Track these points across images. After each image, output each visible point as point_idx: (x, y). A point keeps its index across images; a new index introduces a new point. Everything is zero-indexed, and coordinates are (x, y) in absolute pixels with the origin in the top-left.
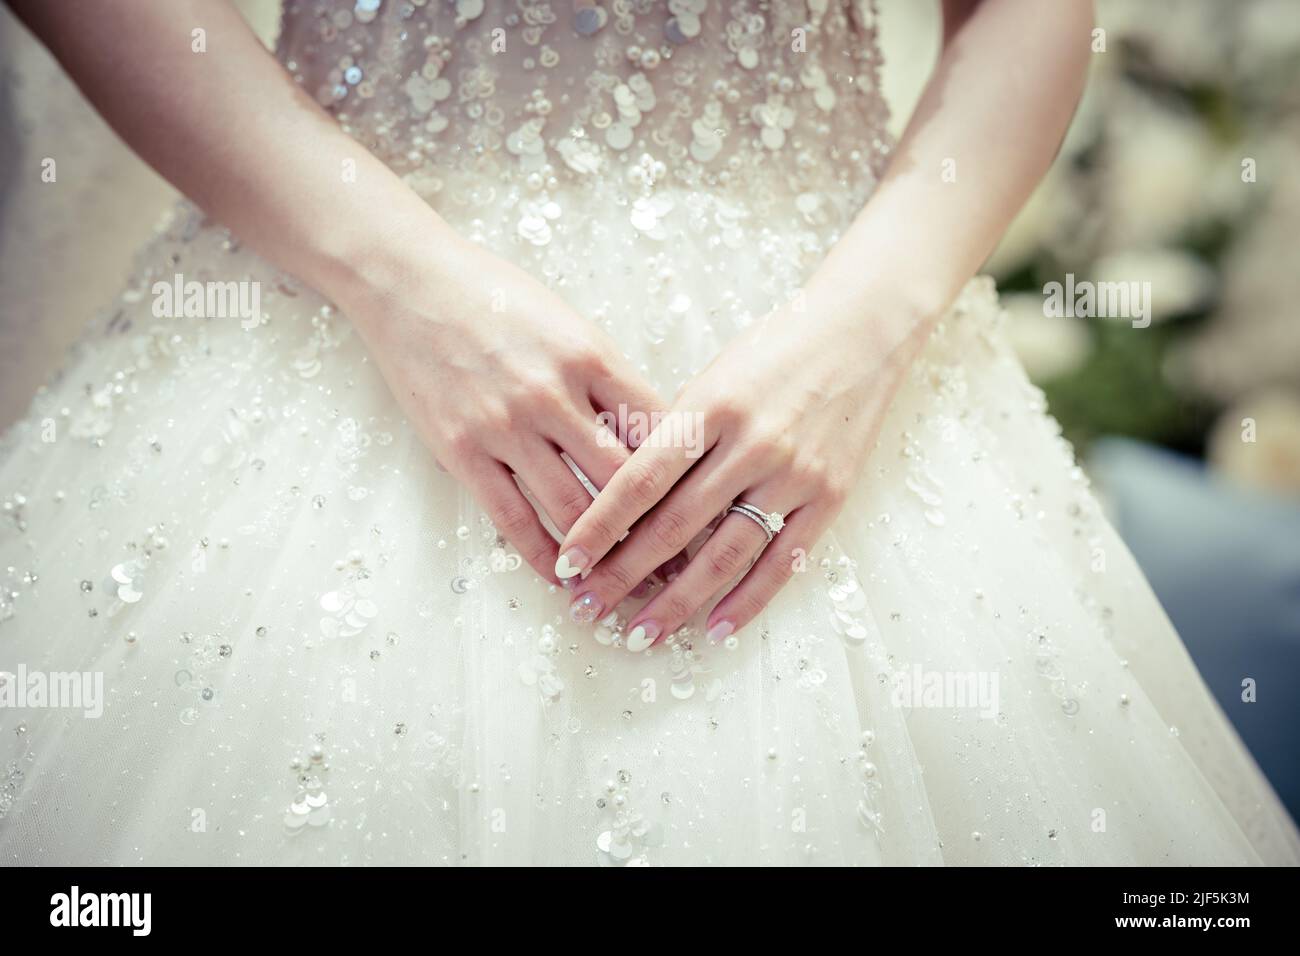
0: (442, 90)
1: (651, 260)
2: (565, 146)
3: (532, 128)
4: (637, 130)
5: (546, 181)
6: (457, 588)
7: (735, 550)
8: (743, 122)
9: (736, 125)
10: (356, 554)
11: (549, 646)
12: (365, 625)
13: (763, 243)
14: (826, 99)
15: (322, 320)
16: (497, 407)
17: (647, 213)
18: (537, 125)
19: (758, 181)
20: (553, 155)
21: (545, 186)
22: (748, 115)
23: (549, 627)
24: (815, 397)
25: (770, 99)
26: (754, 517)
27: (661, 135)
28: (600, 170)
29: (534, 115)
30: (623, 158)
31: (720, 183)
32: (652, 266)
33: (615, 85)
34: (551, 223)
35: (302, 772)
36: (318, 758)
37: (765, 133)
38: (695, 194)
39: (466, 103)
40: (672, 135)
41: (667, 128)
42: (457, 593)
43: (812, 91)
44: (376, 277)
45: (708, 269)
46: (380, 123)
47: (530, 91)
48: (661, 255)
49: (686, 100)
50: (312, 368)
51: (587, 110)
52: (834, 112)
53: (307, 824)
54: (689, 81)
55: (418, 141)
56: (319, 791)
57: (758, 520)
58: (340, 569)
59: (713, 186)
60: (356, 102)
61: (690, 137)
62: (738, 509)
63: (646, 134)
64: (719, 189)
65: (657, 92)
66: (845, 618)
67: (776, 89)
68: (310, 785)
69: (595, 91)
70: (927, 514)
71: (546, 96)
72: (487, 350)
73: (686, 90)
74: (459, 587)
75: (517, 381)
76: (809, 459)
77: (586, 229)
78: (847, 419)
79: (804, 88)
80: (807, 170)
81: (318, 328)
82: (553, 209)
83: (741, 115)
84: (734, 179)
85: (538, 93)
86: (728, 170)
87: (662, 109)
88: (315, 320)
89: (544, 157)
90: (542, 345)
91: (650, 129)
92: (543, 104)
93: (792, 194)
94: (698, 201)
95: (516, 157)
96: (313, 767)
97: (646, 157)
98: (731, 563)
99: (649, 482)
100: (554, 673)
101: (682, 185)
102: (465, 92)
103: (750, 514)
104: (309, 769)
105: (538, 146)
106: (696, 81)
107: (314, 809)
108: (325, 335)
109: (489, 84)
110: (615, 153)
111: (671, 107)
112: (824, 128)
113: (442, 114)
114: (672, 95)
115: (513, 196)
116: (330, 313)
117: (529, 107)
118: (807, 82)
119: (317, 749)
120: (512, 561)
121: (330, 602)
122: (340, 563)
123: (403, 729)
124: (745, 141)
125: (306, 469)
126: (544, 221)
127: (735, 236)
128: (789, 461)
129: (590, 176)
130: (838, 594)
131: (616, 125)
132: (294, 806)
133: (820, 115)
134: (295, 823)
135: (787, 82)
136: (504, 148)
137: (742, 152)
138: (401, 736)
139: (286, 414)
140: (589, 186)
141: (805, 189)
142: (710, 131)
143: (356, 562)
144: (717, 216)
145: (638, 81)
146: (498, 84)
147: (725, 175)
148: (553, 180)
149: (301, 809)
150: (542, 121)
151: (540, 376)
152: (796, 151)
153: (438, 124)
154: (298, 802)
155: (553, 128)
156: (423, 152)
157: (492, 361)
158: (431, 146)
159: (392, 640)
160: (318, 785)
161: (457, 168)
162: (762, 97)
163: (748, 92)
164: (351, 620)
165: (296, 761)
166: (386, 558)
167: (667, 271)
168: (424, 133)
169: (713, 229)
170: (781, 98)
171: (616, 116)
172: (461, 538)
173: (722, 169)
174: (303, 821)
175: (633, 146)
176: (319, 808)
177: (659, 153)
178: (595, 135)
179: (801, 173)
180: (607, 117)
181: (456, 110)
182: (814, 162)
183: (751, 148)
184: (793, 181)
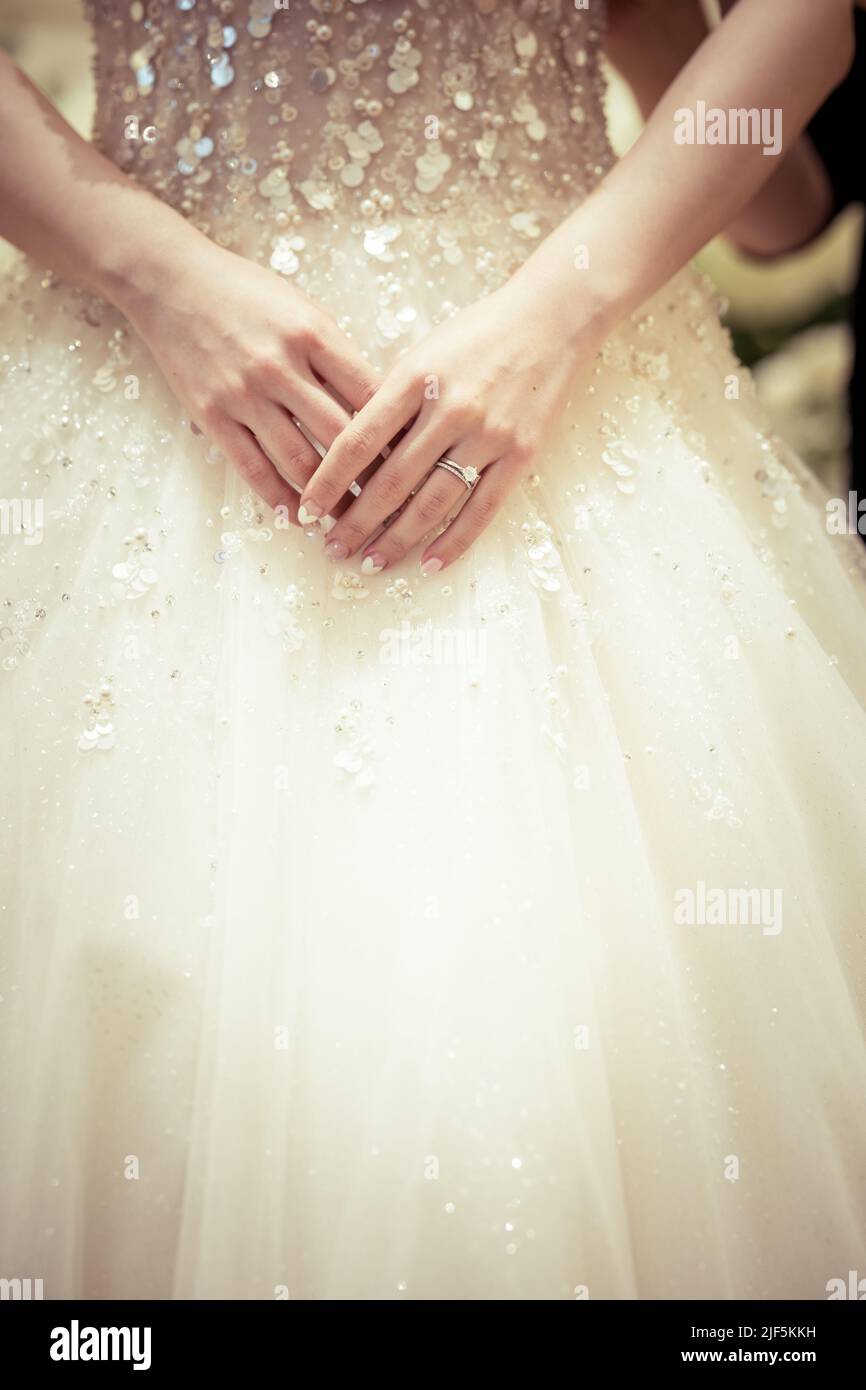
0: (205, 147)
1: (381, 278)
2: (306, 187)
3: (280, 173)
4: (367, 170)
5: (291, 217)
6: (220, 561)
7: (439, 499)
8: (463, 156)
9: (456, 160)
10: (141, 531)
11: (291, 603)
12: (147, 589)
13: (479, 259)
14: (538, 131)
15: (116, 344)
16: (234, 380)
17: (377, 240)
18: (283, 171)
19: (476, 206)
20: (298, 197)
21: (291, 222)
22: (466, 150)
23: (293, 587)
24: (505, 371)
25: (486, 135)
26: (453, 470)
27: (389, 172)
28: (336, 206)
29: (279, 163)
30: (358, 193)
31: (443, 210)
32: (381, 284)
33: (345, 133)
34: (297, 253)
35: (94, 707)
36: (105, 695)
37: (482, 165)
38: (419, 220)
39: (225, 157)
40: (399, 171)
41: (393, 166)
42: (220, 563)
43: (523, 126)
44: (143, 283)
45: (430, 284)
46: (158, 180)
47: (275, 142)
48: (390, 274)
49: (410, 140)
50: (109, 383)
51: (323, 157)
52: (546, 141)
53: (95, 747)
54: (411, 125)
55: (189, 192)
56: (107, 721)
57: (456, 473)
58: (127, 544)
59: (436, 213)
60: (141, 163)
61: (415, 172)
62: (440, 464)
63: (376, 173)
64: (441, 215)
65: (382, 135)
66: (542, 574)
67: (490, 126)
68: (100, 717)
69: (329, 140)
70: (618, 483)
71: (289, 146)
72: (226, 333)
73: (409, 132)
74: (218, 557)
75: (248, 356)
76: (497, 420)
77: (327, 257)
78: (534, 389)
79: (516, 124)
80: (522, 194)
81: (113, 350)
82: (299, 243)
83: (460, 150)
84: (454, 205)
85: (281, 144)
86: (450, 198)
87: (389, 149)
88: (111, 344)
89: (290, 197)
90: (269, 326)
91: (380, 167)
92: (286, 153)
93: (508, 215)
94: (421, 227)
95: (267, 200)
96: (103, 703)
97: (375, 192)
98: (435, 511)
99: (362, 445)
100: (295, 626)
101: (410, 213)
102: (223, 148)
103: (450, 468)
104: (99, 704)
105: (286, 188)
106: (416, 124)
107: (103, 736)
108: (119, 356)
109: (242, 140)
110: (351, 190)
111: (397, 148)
112: (535, 157)
113: (206, 168)
114: (397, 137)
115: (265, 235)
116: (121, 337)
117: (275, 156)
118: (518, 117)
119: (106, 687)
120: (265, 535)
121: (120, 571)
122: (128, 539)
123: (177, 675)
124: (463, 172)
125: (102, 466)
126: (291, 252)
127: (454, 255)
128: (480, 421)
129: (327, 212)
130: (536, 553)
131: (349, 166)
132: (86, 732)
133: (533, 144)
134: (86, 746)
135: (499, 119)
136: (257, 193)
137: (461, 182)
138: (176, 679)
139: (88, 422)
140: (328, 219)
141: (519, 210)
142: (433, 167)
143: (140, 538)
144: (439, 238)
145: (366, 129)
146: (250, 140)
147: (446, 203)
148: (297, 218)
149: (92, 735)
150: (287, 167)
151: (268, 351)
152: (511, 178)
153: (204, 177)
154: (89, 730)
155: (296, 174)
156: (194, 202)
157: (229, 342)
158: (199, 196)
159: (170, 602)
160: (107, 717)
161: (221, 212)
162: (478, 134)
163: (467, 130)
164: (137, 585)
165: (88, 697)
166: (165, 534)
167: (395, 288)
168: (194, 186)
169: (436, 249)
170: (494, 133)
171: (349, 159)
172: (225, 517)
173: (444, 198)
174: (93, 745)
175: (365, 182)
176: (106, 735)
177: (388, 187)
178: (330, 175)
179: (516, 197)
180: (341, 160)
181: (218, 164)
182: (526, 187)
183: (470, 179)
184: (509, 205)
